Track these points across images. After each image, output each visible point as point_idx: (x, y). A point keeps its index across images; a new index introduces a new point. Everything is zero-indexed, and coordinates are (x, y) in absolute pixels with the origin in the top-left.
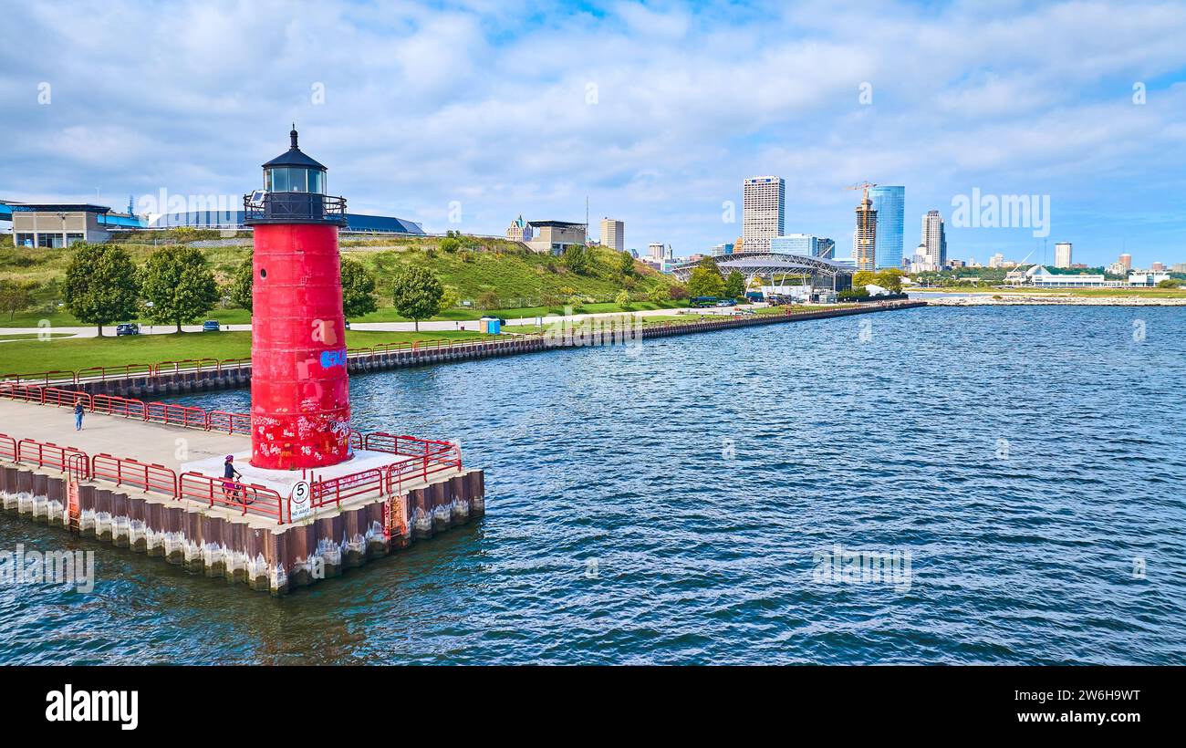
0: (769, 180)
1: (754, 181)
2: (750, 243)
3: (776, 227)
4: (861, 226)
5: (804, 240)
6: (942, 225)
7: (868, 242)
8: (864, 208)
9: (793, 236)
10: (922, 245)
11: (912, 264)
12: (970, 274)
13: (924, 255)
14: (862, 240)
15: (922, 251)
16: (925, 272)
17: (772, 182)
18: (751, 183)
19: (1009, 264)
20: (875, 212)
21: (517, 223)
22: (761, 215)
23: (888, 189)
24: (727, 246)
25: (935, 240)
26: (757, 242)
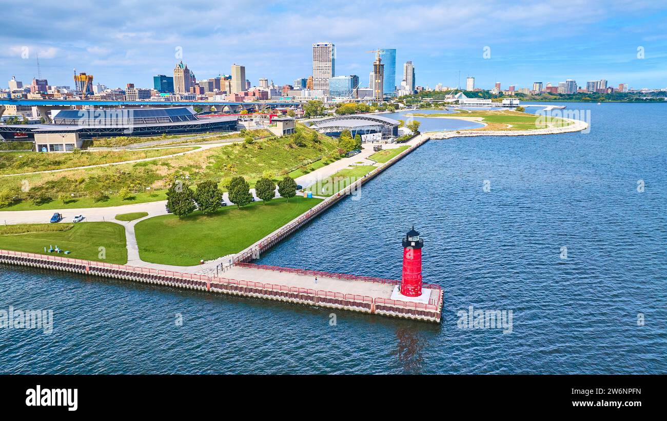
0: (326, 45)
1: (318, 45)
2: (317, 80)
3: (331, 71)
4: (376, 73)
5: (346, 79)
6: (414, 69)
7: (380, 81)
8: (378, 63)
9: (341, 77)
10: (404, 80)
11: (399, 91)
12: (427, 95)
13: (405, 86)
14: (377, 81)
15: (404, 84)
16: (406, 95)
17: (328, 46)
18: (317, 46)
19: (444, 89)
20: (383, 65)
21: (180, 65)
22: (323, 64)
23: (387, 51)
24: (302, 80)
25: (410, 77)
26: (320, 80)
